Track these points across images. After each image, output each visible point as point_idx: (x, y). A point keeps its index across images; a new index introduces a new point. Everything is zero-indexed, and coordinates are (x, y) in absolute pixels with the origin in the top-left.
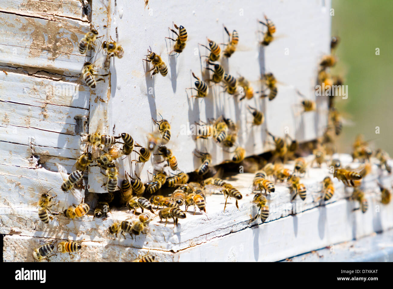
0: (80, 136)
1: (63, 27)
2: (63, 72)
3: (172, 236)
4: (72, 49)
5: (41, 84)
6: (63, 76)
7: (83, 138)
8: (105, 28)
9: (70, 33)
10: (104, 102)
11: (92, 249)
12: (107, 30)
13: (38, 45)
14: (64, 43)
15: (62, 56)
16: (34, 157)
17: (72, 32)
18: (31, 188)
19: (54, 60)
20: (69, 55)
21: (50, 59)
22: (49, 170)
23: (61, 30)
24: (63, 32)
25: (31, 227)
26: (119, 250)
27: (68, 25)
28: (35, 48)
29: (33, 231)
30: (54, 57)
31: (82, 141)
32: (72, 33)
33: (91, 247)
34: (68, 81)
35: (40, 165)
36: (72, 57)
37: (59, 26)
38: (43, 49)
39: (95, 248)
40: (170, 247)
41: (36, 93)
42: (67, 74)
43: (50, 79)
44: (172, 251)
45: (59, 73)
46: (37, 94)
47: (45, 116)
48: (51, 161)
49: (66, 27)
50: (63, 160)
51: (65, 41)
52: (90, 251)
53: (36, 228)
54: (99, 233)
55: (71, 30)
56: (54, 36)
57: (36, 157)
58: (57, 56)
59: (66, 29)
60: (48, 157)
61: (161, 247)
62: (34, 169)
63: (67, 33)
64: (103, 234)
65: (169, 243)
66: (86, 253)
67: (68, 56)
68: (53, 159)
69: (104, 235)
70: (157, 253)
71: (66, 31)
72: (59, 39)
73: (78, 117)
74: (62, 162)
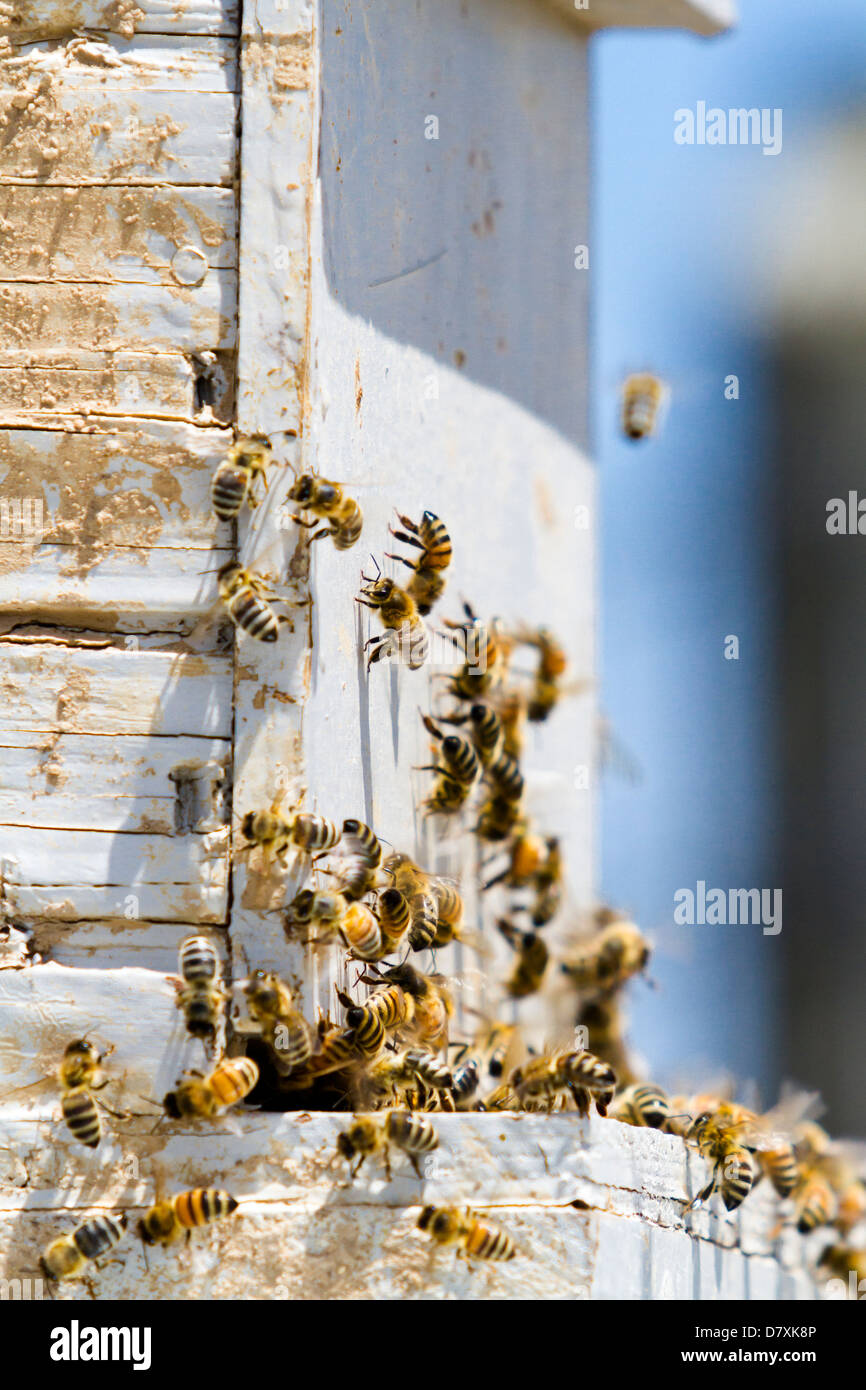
0: (199, 836)
1: (125, 451)
2: (113, 617)
3: (576, 1151)
4: (157, 528)
5: (35, 666)
6: (114, 635)
7: (210, 839)
8: (288, 441)
9: (151, 471)
10: (292, 701)
11: (263, 1224)
12: (299, 446)
14: (125, 509)
15: (116, 558)
16: (12, 930)
17: (161, 466)
18: (10, 1041)
19: (83, 574)
20: (143, 552)
21: (70, 575)
23: (114, 465)
24: (124, 471)
25: (11, 1179)
26: (372, 1218)
27: (143, 442)
29: (18, 1190)
30: (86, 566)
31: (206, 851)
32: (158, 471)
33: (260, 1218)
35: (38, 957)
36: (153, 557)
37: (108, 451)
38: (39, 544)
39: (277, 1221)
40: (568, 1190)
41: (15, 700)
42: (131, 626)
43: (68, 645)
44: (578, 1204)
45: (100, 626)
46: (21, 704)
47: (53, 778)
48: (77, 937)
49: (136, 451)
50: (127, 931)
51: (131, 502)
52: (258, 1235)
53: (29, 1178)
54: (286, 1170)
55: (153, 459)
56: (87, 490)
57: (20, 927)
58: (97, 560)
59: (136, 457)
60: (62, 924)
61: (533, 1195)
62: (18, 969)
63: (139, 474)
64: (300, 1173)
65: (566, 1176)
66: (242, 1242)
67: (142, 558)
68: (85, 931)
69: (305, 1175)
70: (524, 1214)
71: (135, 466)
72: (104, 497)
73: (179, 770)
74: (122, 938)
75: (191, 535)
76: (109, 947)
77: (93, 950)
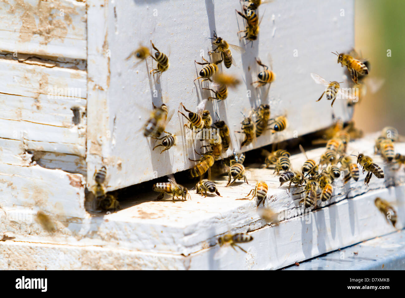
0: (78, 129)
1: (56, 7)
2: (57, 58)
3: (183, 238)
4: (66, 32)
5: (33, 71)
6: (57, 62)
7: (80, 131)
8: (101, 8)
10: (103, 90)
11: (94, 254)
12: (105, 10)
13: (28, 28)
14: (57, 25)
15: (55, 40)
16: (26, 153)
18: (25, 188)
19: (46, 44)
20: (63, 38)
21: (42, 44)
22: (44, 167)
23: (53, 12)
24: (56, 13)
25: (26, 232)
27: (61, 5)
28: (25, 31)
29: (28, 235)
30: (47, 41)
31: (79, 134)
32: (65, 14)
33: (93, 252)
34: (63, 67)
35: (35, 162)
36: (66, 40)
37: (50, 7)
38: (34, 33)
39: (98, 253)
40: (180, 250)
41: (28, 82)
42: (61, 60)
43: (43, 66)
44: (183, 255)
45: (52, 59)
46: (30, 83)
47: (38, 107)
48: (46, 157)
50: (60, 156)
51: (58, 23)
52: (92, 257)
53: (31, 232)
54: (102, 236)
56: (46, 18)
57: (29, 152)
58: (50, 40)
59: (59, 9)
60: (43, 153)
61: (170, 250)
62: (28, 166)
64: (106, 237)
65: (179, 246)
67: (62, 40)
68: (48, 155)
72: (51, 21)
73: (75, 107)
74: (58, 158)
75: (76, 34)
76: (55, 160)
77: (51, 161)
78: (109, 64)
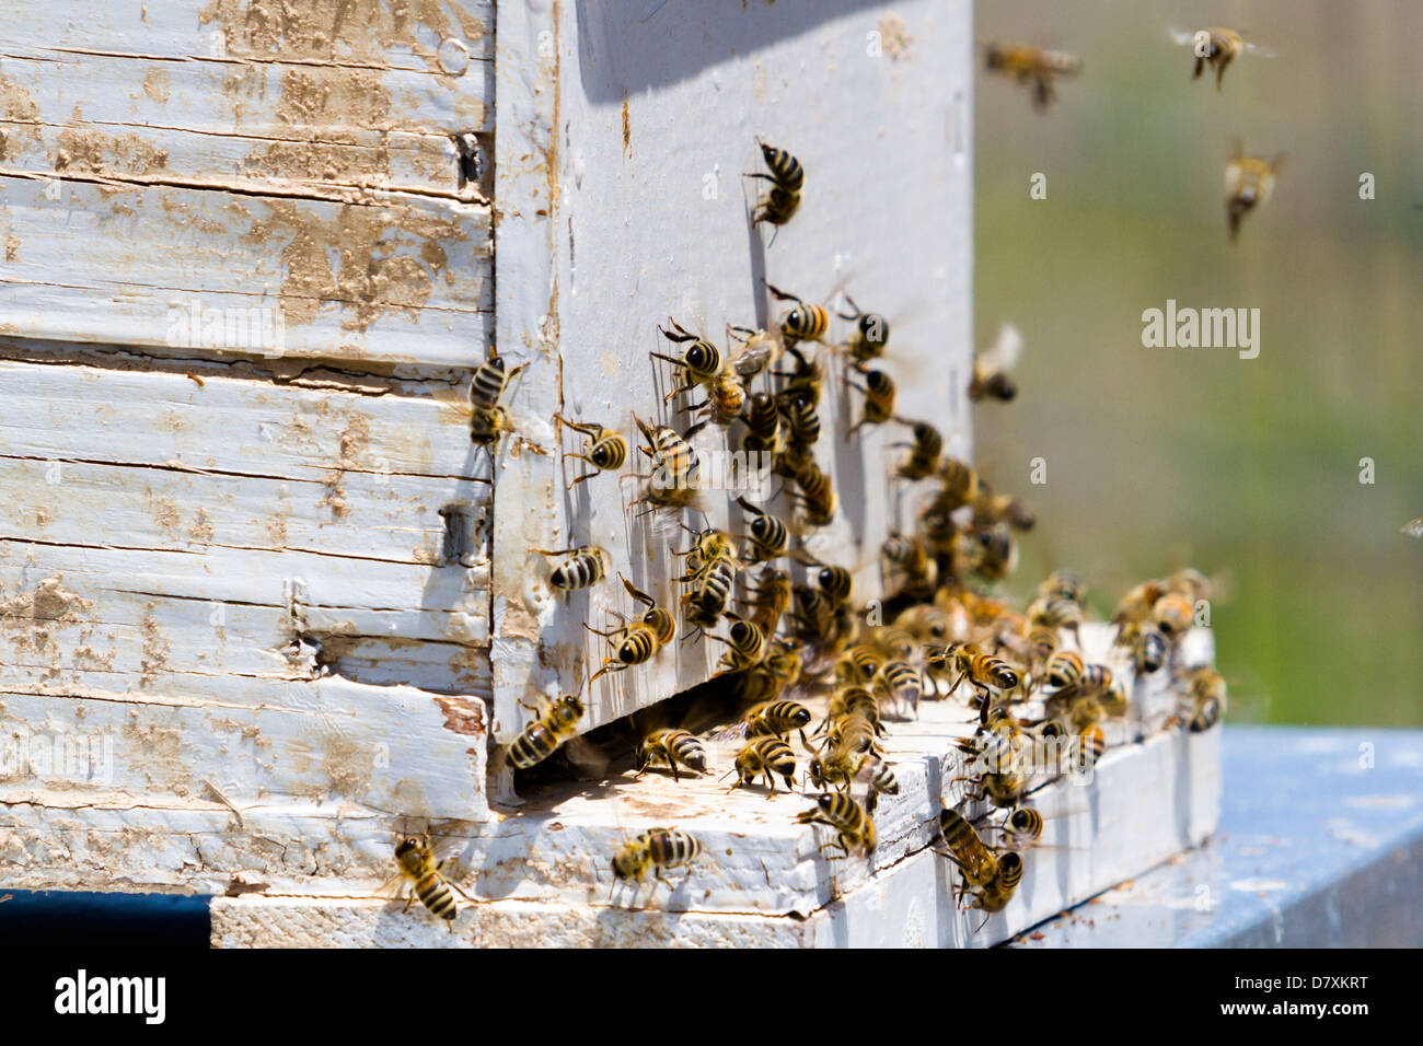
0: (464, 569)
1: (397, 222)
2: (392, 366)
3: (793, 867)
4: (426, 291)
5: (322, 408)
6: (392, 380)
7: (473, 573)
8: (539, 220)
9: (421, 240)
10: (544, 453)
11: (519, 922)
12: (549, 226)
13: (307, 285)
14: (399, 273)
15: (391, 315)
16: (303, 644)
17: (429, 237)
18: (299, 744)
19: (362, 329)
20: (415, 311)
21: (352, 329)
22: (354, 679)
23: (387, 234)
24: (397, 240)
25: (302, 867)
26: (614, 921)
27: (413, 215)
28: (297, 294)
29: (309, 878)
30: (364, 321)
31: (470, 583)
32: (427, 241)
33: (516, 916)
34: (411, 394)
35: (325, 669)
36: (425, 316)
37: (381, 222)
38: (324, 298)
39: (531, 920)
40: (787, 901)
41: (304, 439)
42: (406, 373)
43: (351, 391)
44: (794, 915)
45: (380, 372)
46: (310, 442)
47: (337, 510)
48: (360, 652)
49: (407, 223)
50: (404, 648)
51: (403, 267)
52: (515, 932)
53: (318, 868)
54: (541, 872)
55: (422, 230)
56: (365, 255)
57: (310, 641)
58: (374, 317)
59: (406, 228)
60: (347, 640)
61: (756, 904)
62: (307, 680)
63: (410, 241)
64: (553, 874)
65: (784, 889)
66: (501, 937)
67: (414, 316)
68: (367, 646)
69: (556, 877)
70: (747, 924)
71: (406, 235)
72: (380, 261)
73: (448, 507)
74: (397, 654)
75: (456, 298)
76: (388, 660)
77: (374, 662)
78: (560, 378)
